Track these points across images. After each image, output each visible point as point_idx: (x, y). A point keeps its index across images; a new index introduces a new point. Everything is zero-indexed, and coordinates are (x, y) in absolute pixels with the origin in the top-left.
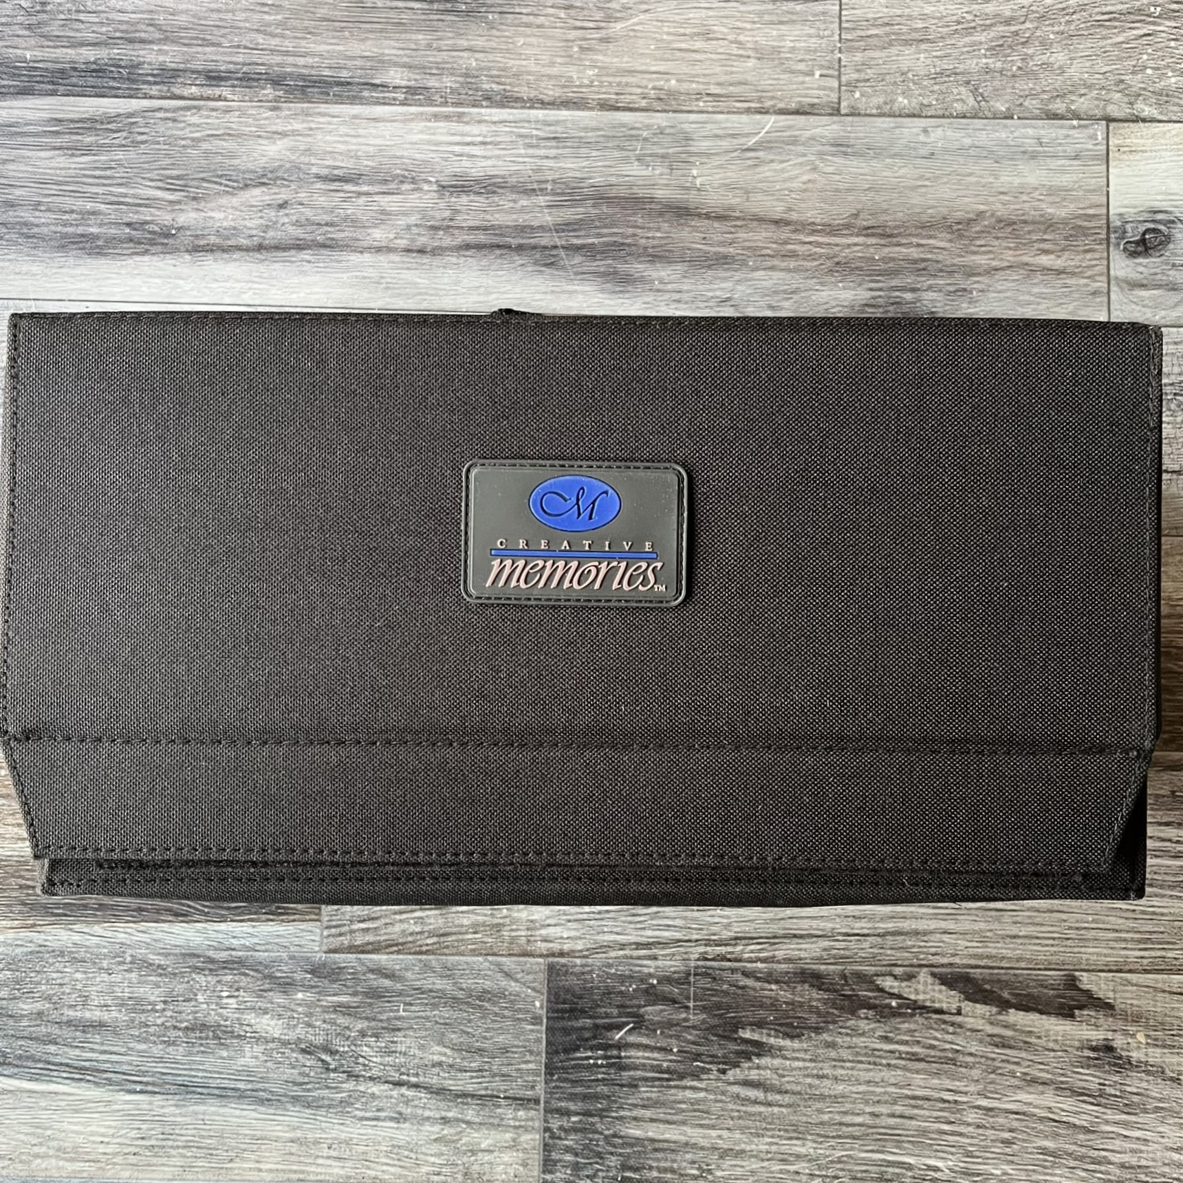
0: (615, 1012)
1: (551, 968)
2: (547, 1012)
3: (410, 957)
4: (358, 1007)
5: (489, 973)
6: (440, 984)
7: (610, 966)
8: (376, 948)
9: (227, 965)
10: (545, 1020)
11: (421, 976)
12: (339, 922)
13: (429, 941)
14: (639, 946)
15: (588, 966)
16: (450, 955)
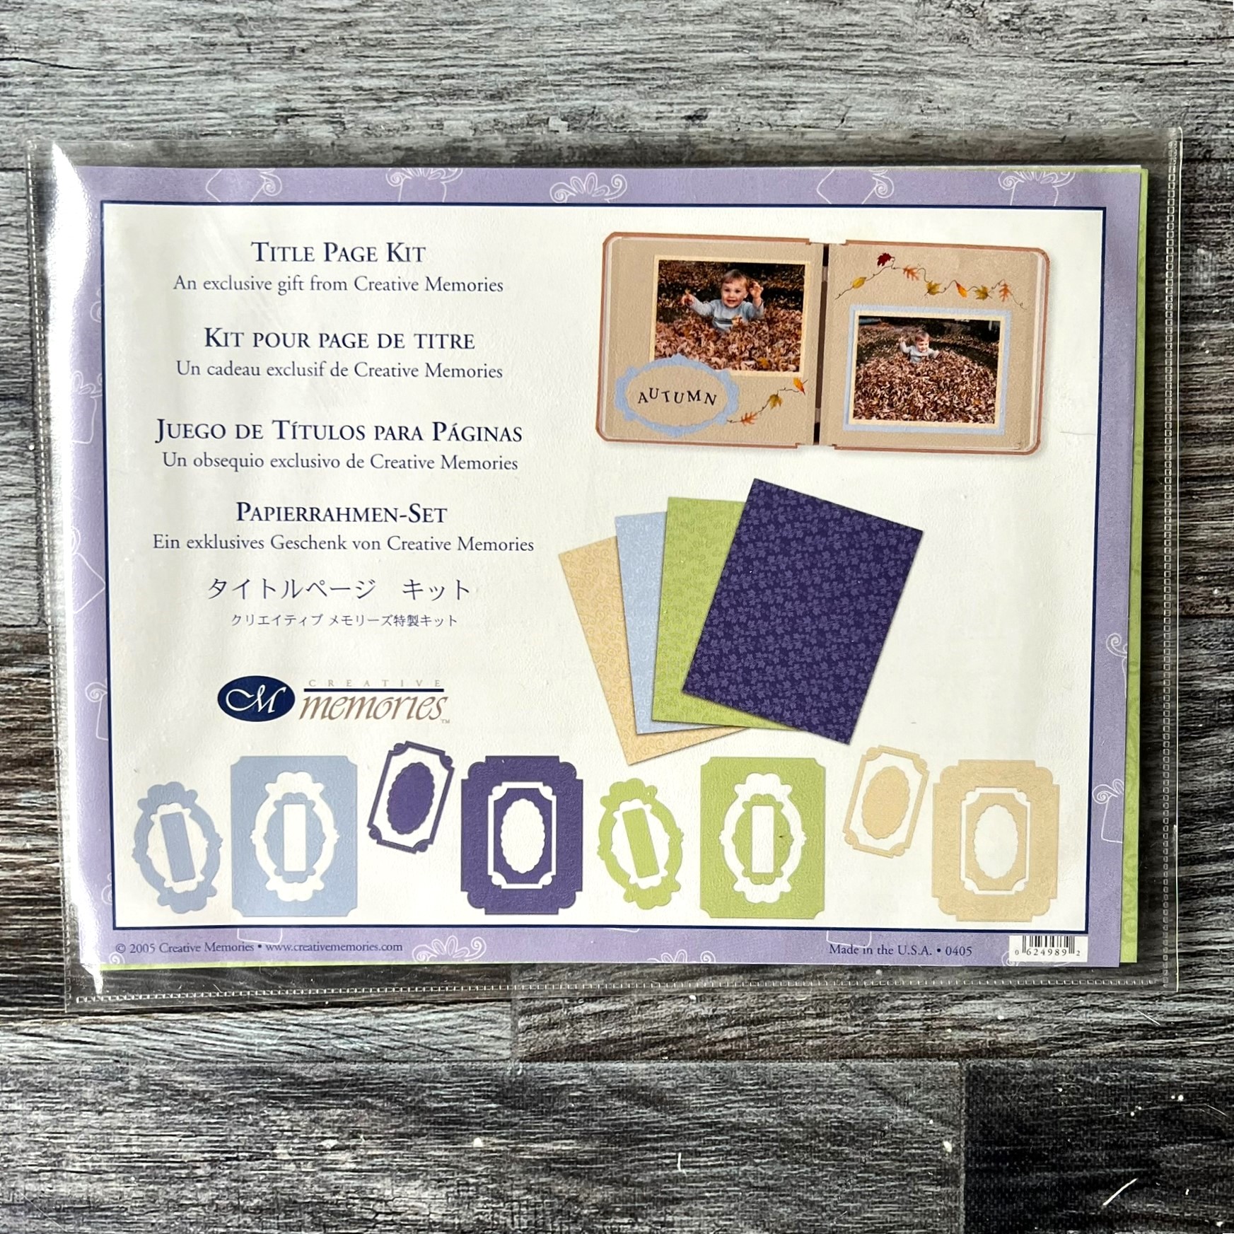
0: (1102, 1156)
1: (974, 1079)
2: (968, 1160)
3: (693, 1065)
4: (593, 1161)
5: (852, 1090)
6: (753, 1114)
7: (1092, 1071)
8: (622, 1049)
9: (329, 1090)
10: (963, 1176)
11: (716, 1101)
12: (548, 1002)
13: (728, 1034)
14: (1147, 1031)
15: (1049, 1072)
16: (771, 1059)
